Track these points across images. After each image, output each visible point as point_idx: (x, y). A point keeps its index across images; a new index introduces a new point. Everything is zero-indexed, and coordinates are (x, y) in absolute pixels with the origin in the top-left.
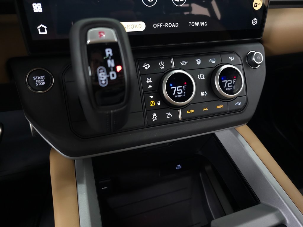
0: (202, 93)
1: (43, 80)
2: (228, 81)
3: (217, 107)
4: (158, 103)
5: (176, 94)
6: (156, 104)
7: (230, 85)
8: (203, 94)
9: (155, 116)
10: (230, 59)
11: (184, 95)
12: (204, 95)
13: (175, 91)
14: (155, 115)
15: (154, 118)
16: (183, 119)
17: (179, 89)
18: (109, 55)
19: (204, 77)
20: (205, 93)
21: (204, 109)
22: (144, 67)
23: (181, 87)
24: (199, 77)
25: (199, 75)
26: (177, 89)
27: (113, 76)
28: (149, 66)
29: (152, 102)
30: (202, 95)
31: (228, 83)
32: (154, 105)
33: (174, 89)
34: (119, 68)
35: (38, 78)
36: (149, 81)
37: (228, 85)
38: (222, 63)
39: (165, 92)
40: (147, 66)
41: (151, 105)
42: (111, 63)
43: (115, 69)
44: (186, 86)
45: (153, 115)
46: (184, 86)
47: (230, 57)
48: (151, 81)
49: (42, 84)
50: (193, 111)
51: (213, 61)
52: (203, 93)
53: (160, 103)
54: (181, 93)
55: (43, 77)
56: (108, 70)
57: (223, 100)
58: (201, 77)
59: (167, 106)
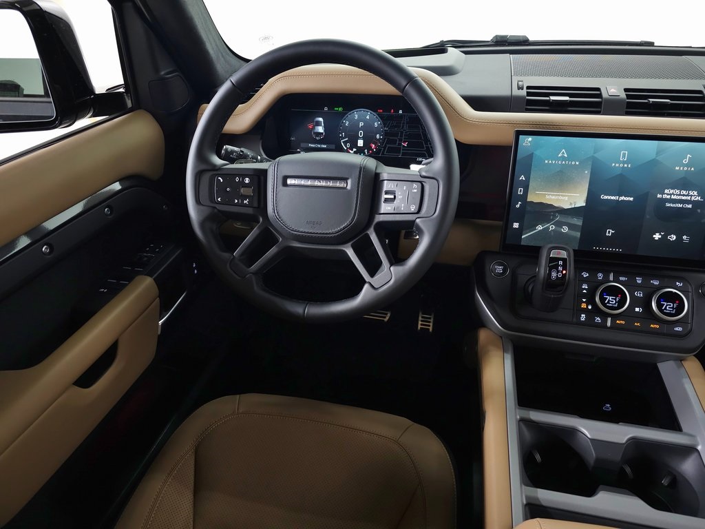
3: (652, 326)
4: (589, 307)
5: (608, 302)
6: (587, 306)
7: (670, 308)
8: (637, 309)
10: (677, 284)
11: (616, 306)
12: (638, 311)
13: (608, 300)
14: (584, 316)
15: (582, 318)
16: (611, 328)
17: (612, 299)
18: (561, 264)
19: (643, 295)
20: (640, 310)
21: (636, 324)
22: (583, 275)
23: (615, 298)
25: (636, 292)
26: (610, 299)
27: (560, 275)
29: (583, 304)
31: (667, 305)
32: (585, 307)
33: (607, 298)
34: (564, 272)
36: (585, 286)
39: (597, 299)
40: (585, 275)
41: (582, 307)
42: (560, 269)
43: (562, 272)
44: (620, 298)
45: (582, 316)
46: (617, 298)
47: (677, 282)
48: (587, 288)
50: (623, 322)
51: (656, 283)
53: (591, 307)
54: (613, 303)
56: (558, 272)
57: (656, 319)
58: (639, 294)
59: (596, 312)
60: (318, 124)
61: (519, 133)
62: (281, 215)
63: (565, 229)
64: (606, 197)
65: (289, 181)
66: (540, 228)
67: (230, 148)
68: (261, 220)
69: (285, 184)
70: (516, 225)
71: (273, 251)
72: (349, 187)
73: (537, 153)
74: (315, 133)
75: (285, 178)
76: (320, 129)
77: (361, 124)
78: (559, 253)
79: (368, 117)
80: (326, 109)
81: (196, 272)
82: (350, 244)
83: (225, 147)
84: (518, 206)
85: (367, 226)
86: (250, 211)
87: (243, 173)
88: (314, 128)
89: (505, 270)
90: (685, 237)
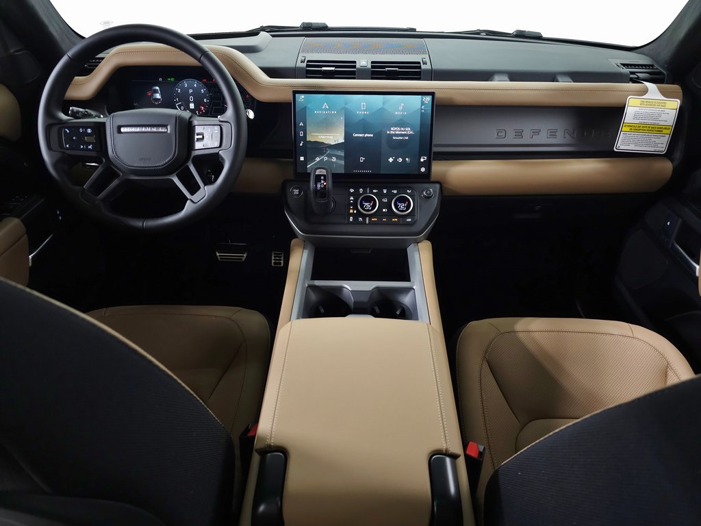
4: (354, 211)
5: (366, 207)
9: (352, 219)
11: (370, 209)
16: (369, 224)
21: (384, 220)
23: (369, 204)
24: (382, 200)
27: (323, 186)
29: (351, 210)
31: (401, 205)
33: (365, 204)
34: (325, 184)
35: (296, 190)
36: (352, 198)
37: (401, 207)
39: (359, 207)
40: (352, 191)
41: (351, 212)
42: (322, 182)
43: (323, 184)
46: (371, 204)
49: (297, 193)
50: (376, 220)
51: (395, 191)
52: (385, 209)
54: (369, 207)
56: (321, 184)
57: (396, 215)
58: (385, 200)
59: (359, 214)
60: (156, 92)
61: (295, 93)
62: (119, 155)
63: (334, 159)
64: (356, 135)
65: (123, 130)
66: (318, 159)
67: (75, 109)
68: (104, 160)
69: (119, 132)
70: (302, 159)
71: (115, 182)
72: (169, 132)
73: (309, 106)
74: (153, 99)
75: (119, 127)
76: (158, 96)
77: (191, 91)
78: (320, 172)
79: (195, 85)
80: (160, 79)
81: (60, 218)
82: (175, 174)
83: (71, 108)
84: (301, 145)
85: (187, 160)
86: (94, 154)
87: (86, 126)
88: (152, 95)
89: (300, 192)
90: (407, 159)
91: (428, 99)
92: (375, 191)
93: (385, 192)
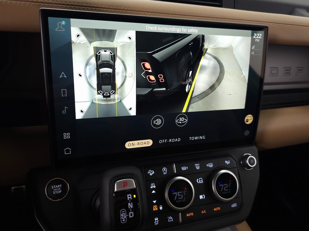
0: (200, 196)
1: (60, 189)
2: (224, 185)
3: (215, 209)
4: (160, 208)
5: (177, 199)
7: (226, 189)
9: (157, 221)
10: (226, 163)
11: (184, 200)
12: (202, 198)
13: (176, 196)
14: (157, 219)
15: (156, 223)
16: (183, 223)
17: (180, 194)
18: (130, 199)
19: (203, 181)
20: (203, 197)
21: (202, 212)
22: (149, 174)
23: (182, 192)
24: (198, 181)
25: (198, 179)
26: (178, 194)
27: (131, 215)
28: (153, 173)
29: (154, 207)
30: (200, 198)
31: (224, 186)
32: (157, 209)
33: (176, 194)
35: (55, 187)
36: (153, 186)
37: (224, 189)
38: (219, 167)
39: (166, 195)
40: (151, 173)
41: (154, 210)
42: (130, 205)
44: (186, 191)
45: (156, 219)
46: (184, 192)
47: (226, 161)
48: (155, 187)
49: (58, 192)
50: (192, 214)
51: (211, 165)
52: (202, 196)
53: (162, 207)
54: (181, 198)
55: (60, 186)
56: (128, 211)
57: (220, 202)
58: (200, 181)
59: (168, 210)
61: (46, 14)
70: (67, 136)
78: (125, 184)
89: (64, 188)
91: (259, 36)
92: (184, 168)
93: (198, 168)
